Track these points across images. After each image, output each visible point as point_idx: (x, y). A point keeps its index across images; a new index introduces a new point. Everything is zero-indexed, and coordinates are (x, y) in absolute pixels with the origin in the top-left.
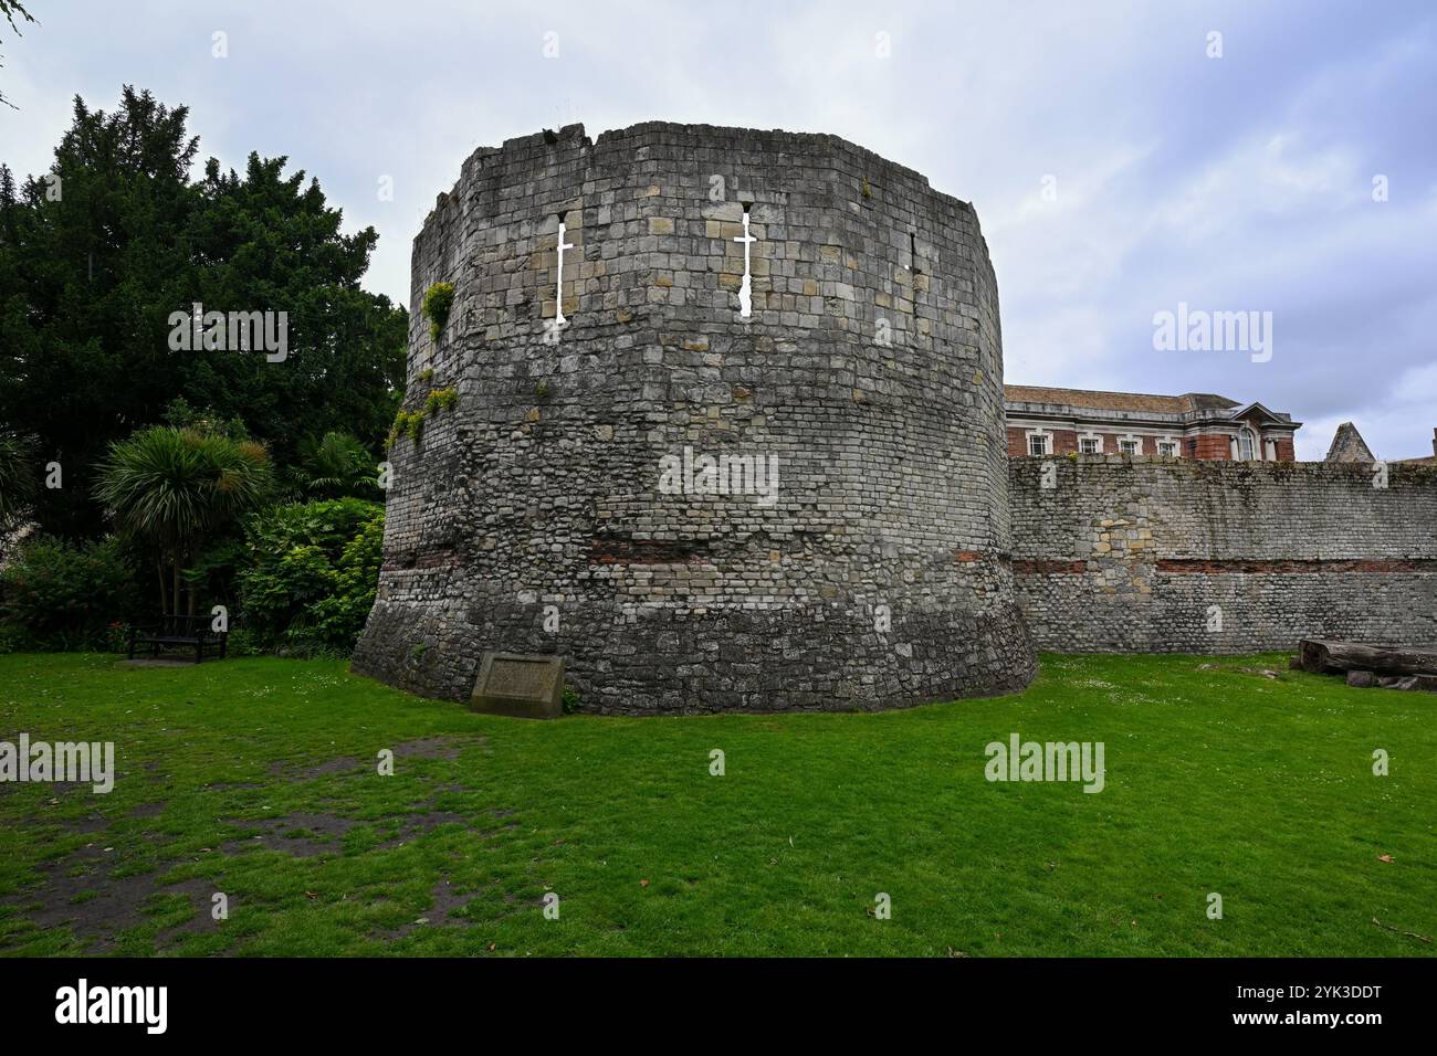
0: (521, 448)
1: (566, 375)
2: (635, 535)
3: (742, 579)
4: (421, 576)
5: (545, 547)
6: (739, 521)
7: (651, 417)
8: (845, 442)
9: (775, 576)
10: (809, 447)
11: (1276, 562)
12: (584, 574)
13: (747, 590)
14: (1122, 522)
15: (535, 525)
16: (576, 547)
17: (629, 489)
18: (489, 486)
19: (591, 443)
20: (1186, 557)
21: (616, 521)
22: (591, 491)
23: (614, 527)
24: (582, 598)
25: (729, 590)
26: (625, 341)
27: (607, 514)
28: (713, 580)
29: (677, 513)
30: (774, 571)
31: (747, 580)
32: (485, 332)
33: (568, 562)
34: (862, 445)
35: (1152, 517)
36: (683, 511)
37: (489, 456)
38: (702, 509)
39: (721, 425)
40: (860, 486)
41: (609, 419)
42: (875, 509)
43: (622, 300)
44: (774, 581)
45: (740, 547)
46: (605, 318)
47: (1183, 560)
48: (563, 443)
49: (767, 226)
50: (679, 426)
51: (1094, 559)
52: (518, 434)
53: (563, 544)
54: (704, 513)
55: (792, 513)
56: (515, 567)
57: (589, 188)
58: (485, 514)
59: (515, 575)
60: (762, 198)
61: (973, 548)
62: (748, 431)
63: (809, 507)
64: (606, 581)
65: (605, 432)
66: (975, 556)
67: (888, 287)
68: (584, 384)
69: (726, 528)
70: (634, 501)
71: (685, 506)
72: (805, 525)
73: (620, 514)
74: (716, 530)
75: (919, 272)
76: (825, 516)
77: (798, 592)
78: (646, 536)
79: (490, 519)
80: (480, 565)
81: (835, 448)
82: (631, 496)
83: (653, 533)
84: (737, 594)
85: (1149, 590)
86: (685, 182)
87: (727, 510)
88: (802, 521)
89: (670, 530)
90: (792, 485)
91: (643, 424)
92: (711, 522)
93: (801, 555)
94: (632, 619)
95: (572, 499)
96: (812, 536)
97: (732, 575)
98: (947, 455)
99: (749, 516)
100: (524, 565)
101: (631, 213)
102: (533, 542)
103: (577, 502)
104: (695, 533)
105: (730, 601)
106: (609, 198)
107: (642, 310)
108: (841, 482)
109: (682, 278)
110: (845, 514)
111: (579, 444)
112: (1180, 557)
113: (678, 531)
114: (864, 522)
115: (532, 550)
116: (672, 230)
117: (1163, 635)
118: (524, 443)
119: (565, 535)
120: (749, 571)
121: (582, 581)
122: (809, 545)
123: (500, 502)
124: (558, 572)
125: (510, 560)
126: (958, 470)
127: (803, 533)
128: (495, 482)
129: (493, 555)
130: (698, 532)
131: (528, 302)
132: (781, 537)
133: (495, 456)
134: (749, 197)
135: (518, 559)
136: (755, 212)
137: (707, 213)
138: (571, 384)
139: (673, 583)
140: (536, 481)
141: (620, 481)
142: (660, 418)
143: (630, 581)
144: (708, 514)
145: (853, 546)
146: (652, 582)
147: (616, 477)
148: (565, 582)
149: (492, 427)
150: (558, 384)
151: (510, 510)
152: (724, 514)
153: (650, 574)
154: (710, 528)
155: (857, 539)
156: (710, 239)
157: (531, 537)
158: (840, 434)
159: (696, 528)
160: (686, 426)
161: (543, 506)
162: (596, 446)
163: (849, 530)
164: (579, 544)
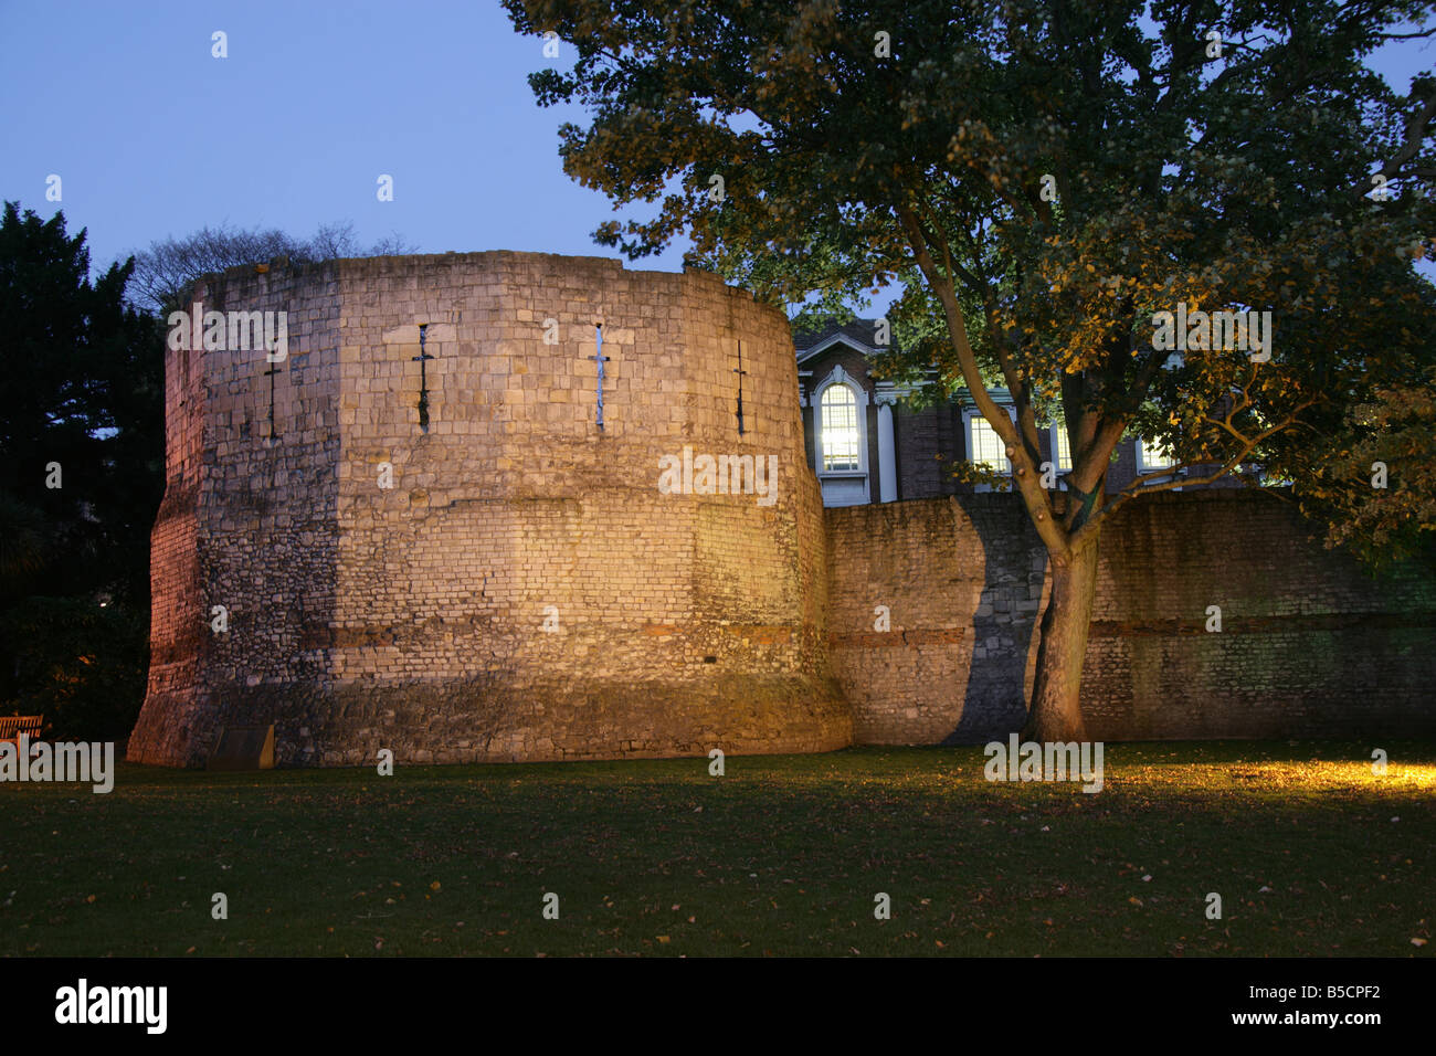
0: (246, 553)
1: (279, 489)
2: (332, 625)
3: (419, 658)
4: (179, 669)
5: (267, 638)
6: (416, 609)
7: (342, 524)
8: (509, 535)
9: (448, 654)
10: (476, 542)
12: (296, 659)
13: (424, 667)
15: (259, 619)
16: (289, 637)
17: (326, 586)
18: (223, 586)
19: (299, 547)
21: (317, 613)
22: (298, 588)
23: (314, 618)
24: (294, 679)
25: (408, 668)
26: (322, 458)
27: (311, 608)
28: (396, 660)
29: (364, 604)
30: (447, 650)
31: (424, 659)
32: (217, 448)
33: (283, 649)
36: (370, 604)
37: (222, 561)
38: (385, 600)
39: (402, 527)
40: (524, 574)
41: (312, 527)
42: (542, 593)
43: (320, 421)
44: (448, 659)
45: (417, 631)
46: (308, 438)
48: (277, 547)
49: (441, 343)
50: (364, 530)
52: (244, 541)
53: (280, 635)
54: (387, 604)
55: (464, 601)
56: (245, 656)
59: (245, 662)
60: (435, 319)
61: (669, 622)
62: (423, 531)
63: (477, 594)
64: (312, 664)
65: (308, 538)
66: (671, 630)
67: (566, 383)
68: (291, 496)
69: (405, 616)
70: (330, 596)
71: (371, 599)
72: (474, 609)
73: (319, 607)
74: (397, 618)
76: (492, 602)
77: (467, 668)
78: (340, 625)
80: (220, 656)
81: (500, 542)
82: (327, 592)
83: (345, 622)
84: (415, 670)
86: (368, 311)
87: (407, 600)
88: (471, 606)
89: (359, 619)
90: (460, 575)
91: (335, 531)
92: (393, 611)
93: (471, 636)
94: (329, 694)
95: (286, 596)
96: (481, 619)
97: (410, 655)
98: (636, 535)
99: (424, 604)
100: (252, 653)
101: (325, 342)
102: (258, 633)
103: (288, 598)
104: (380, 620)
105: (409, 676)
106: (307, 327)
107: (335, 431)
108: (505, 571)
109: (367, 400)
110: (510, 599)
111: (290, 548)
113: (365, 620)
114: (528, 605)
115: (258, 641)
116: (358, 357)
118: (249, 549)
119: (280, 626)
120: (426, 651)
121: (294, 666)
122: (479, 627)
124: (278, 658)
125: (241, 650)
127: (473, 616)
128: (228, 583)
129: (229, 646)
130: (382, 620)
131: (248, 423)
132: (453, 621)
133: (228, 561)
134: (424, 319)
135: (248, 649)
136: (430, 333)
137: (387, 338)
138: (282, 496)
139: (362, 663)
140: (259, 581)
141: (319, 580)
142: (351, 524)
143: (328, 663)
144: (389, 605)
145: (517, 626)
146: (345, 663)
147: (317, 576)
148: (282, 666)
149: (223, 535)
150: (272, 496)
151: (240, 607)
152: (404, 603)
153: (343, 657)
154: (392, 616)
155: (522, 620)
156: (391, 362)
157: (256, 630)
158: (504, 529)
159: (380, 616)
160: (373, 530)
161: (264, 602)
162: (302, 550)
163: (513, 612)
164: (292, 634)
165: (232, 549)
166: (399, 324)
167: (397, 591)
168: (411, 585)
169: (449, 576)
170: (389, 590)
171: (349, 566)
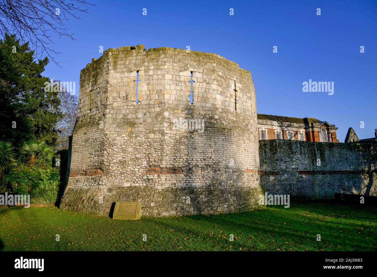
0: (125, 139)
1: (139, 119)
2: (161, 166)
3: (191, 178)
4: (88, 179)
5: (132, 169)
6: (190, 162)
7: (166, 132)
8: (218, 139)
9: (200, 177)
10: (209, 141)
11: (330, 171)
12: (145, 177)
13: (192, 182)
14: (289, 160)
15: (130, 163)
16: (142, 169)
17: (159, 153)
18: (114, 151)
19: (148, 139)
20: (306, 170)
21: (155, 162)
22: (147, 153)
23: (154, 163)
24: (145, 185)
25: (187, 182)
26: (158, 109)
27: (153, 160)
28: (183, 179)
29: (173, 159)
31: (192, 178)
32: (113, 104)
33: (140, 174)
34: (223, 140)
35: (297, 158)
37: (114, 142)
38: (180, 158)
39: (185, 134)
40: (222, 152)
41: (153, 132)
42: (226, 158)
43: (157, 97)
44: (200, 179)
45: (190, 169)
46: (151, 102)
47: (306, 171)
48: (138, 138)
49: (197, 78)
50: (173, 134)
51: (281, 171)
52: (125, 135)
53: (139, 168)
54: (180, 159)
55: (205, 160)
56: (123, 175)
57: (146, 64)
58: (113, 159)
59: (123, 178)
60: (196, 70)
61: (251, 169)
62: (192, 136)
63: (209, 158)
64: (152, 179)
65: (152, 136)
66: (252, 171)
67: (229, 96)
68: (145, 121)
69: (186, 164)
70: (161, 156)
71: (175, 158)
72: (208, 163)
73: (156, 160)
74: (184, 164)
75: (236, 91)
76: (213, 160)
77: (206, 182)
78: (164, 166)
79: (115, 161)
80: (112, 175)
81: (216, 141)
82: (160, 155)
83: (166, 165)
84: (189, 182)
85: (296, 180)
86: (175, 65)
87: (187, 159)
88: (207, 161)
89: (171, 164)
90: (204, 151)
91: (163, 134)
92: (182, 162)
93: (207, 171)
94: (160, 190)
95: (141, 155)
96: (210, 166)
97: (188, 177)
98: (244, 143)
99: (193, 160)
100: (126, 175)
101: (159, 72)
102: (129, 168)
103: (143, 156)
104: (178, 165)
105: (188, 185)
106: (152, 67)
107: (163, 101)
108: (217, 151)
109: (174, 92)
110: (219, 160)
111: (144, 139)
112: (304, 170)
113: (173, 165)
114: (224, 162)
115: (129, 170)
116: (171, 78)
117: (300, 193)
118: (126, 138)
119: (139, 166)
120: (193, 176)
121: (145, 180)
122: (209, 168)
123: (118, 156)
124: (137, 177)
125: (121, 173)
126: (247, 147)
127: (208, 165)
128: (116, 150)
129: (116, 172)
130: (179, 165)
131: (127, 96)
132: (202, 166)
133: (117, 142)
134: (192, 70)
135: (124, 173)
136: (194, 74)
137: (181, 74)
138: (141, 121)
139: (172, 180)
140: (130, 149)
141: (156, 150)
142: (168, 132)
143: (159, 179)
144: (182, 160)
145: (221, 169)
146: (166, 179)
147: (155, 149)
148: (139, 180)
149: (116, 133)
150: (137, 121)
151: (121, 158)
152: (186, 160)
153: (165, 177)
154: (182, 164)
155: (222, 167)
156: (182, 81)
157: (128, 166)
158: (217, 137)
159: (178, 164)
160: (176, 134)
161: (132, 157)
162: (149, 140)
163: (220, 164)
164: (144, 168)
165: (118, 138)
166: (185, 70)
167: (184, 155)
168: (188, 154)
169: (200, 151)
170: (182, 155)
171: (168, 146)
